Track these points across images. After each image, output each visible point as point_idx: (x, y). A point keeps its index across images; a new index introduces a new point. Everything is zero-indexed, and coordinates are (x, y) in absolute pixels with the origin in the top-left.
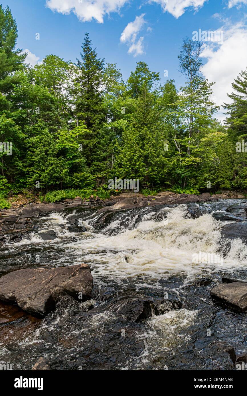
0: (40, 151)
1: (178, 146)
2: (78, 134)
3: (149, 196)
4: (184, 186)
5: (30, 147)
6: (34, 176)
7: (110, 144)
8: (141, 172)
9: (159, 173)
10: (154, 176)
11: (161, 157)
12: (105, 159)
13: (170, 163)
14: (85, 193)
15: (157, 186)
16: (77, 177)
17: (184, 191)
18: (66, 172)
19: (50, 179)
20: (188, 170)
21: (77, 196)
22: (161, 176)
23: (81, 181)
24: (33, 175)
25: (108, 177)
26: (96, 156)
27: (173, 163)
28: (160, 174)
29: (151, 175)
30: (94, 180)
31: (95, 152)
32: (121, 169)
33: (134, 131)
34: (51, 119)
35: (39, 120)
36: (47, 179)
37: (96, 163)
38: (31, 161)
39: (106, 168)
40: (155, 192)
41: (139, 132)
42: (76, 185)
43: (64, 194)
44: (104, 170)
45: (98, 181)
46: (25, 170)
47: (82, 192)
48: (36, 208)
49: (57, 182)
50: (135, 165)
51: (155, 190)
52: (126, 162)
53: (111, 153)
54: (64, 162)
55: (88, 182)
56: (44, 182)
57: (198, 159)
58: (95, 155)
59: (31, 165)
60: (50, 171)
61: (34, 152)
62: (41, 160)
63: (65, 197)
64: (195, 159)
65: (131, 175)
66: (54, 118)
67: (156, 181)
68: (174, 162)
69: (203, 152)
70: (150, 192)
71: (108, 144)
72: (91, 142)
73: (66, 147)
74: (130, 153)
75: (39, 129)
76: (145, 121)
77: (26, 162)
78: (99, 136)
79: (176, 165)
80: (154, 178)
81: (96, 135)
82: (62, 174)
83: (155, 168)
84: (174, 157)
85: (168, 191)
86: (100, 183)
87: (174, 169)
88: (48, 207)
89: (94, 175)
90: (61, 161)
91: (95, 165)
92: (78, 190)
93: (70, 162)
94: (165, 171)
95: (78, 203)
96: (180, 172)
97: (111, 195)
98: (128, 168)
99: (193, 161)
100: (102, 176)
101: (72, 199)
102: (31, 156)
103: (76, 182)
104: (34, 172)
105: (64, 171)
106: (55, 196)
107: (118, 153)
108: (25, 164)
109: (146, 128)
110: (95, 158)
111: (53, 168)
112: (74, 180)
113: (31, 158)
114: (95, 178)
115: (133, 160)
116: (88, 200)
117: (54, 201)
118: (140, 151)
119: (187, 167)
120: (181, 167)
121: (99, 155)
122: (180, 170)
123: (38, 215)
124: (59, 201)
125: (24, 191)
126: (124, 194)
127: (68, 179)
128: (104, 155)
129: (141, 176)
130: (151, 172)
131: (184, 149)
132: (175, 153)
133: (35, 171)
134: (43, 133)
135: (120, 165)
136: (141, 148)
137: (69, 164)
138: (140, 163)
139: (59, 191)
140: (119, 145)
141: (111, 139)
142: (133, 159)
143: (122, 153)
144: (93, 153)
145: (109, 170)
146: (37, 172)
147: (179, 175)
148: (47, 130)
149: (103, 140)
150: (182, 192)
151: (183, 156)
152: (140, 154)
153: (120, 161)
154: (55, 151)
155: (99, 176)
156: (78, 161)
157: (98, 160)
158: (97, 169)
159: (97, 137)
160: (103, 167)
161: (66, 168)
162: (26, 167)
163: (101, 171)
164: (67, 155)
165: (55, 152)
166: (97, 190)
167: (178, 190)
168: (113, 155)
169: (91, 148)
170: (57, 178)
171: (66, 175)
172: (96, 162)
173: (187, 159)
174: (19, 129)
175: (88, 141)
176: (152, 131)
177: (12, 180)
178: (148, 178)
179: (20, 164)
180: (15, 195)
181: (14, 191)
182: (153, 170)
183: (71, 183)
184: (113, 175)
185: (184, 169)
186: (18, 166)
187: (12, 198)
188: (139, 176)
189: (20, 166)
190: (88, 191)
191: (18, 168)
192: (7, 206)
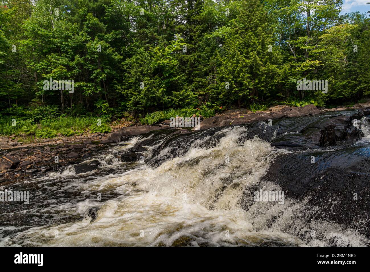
0: (135, 72)
1: (293, 49)
2: (174, 49)
3: (258, 111)
4: (303, 97)
5: (127, 68)
6: (132, 98)
7: (211, 56)
8: (246, 84)
9: (267, 84)
10: (263, 88)
11: (268, 65)
12: (206, 74)
13: (280, 71)
14: (186, 112)
15: (267, 100)
17: (301, 103)
18: (162, 91)
19: (148, 100)
22: (270, 87)
23: (181, 100)
24: (132, 97)
25: (210, 93)
26: (197, 72)
27: (283, 70)
28: (270, 85)
29: (260, 87)
30: (196, 97)
31: (196, 67)
32: (223, 83)
33: (237, 38)
34: (147, 36)
35: (134, 39)
36: (144, 101)
37: (197, 79)
38: (129, 83)
39: (209, 84)
40: (264, 107)
41: (243, 38)
42: (177, 105)
43: (163, 115)
44: (206, 87)
45: (200, 98)
46: (124, 93)
47: (183, 112)
48: (127, 132)
49: (154, 103)
50: (238, 77)
51: (264, 104)
52: (228, 75)
53: (212, 67)
54: (160, 81)
55: (189, 100)
56: (141, 104)
57: (317, 63)
58: (197, 70)
59: (129, 88)
60: (145, 92)
61: (130, 73)
62: (137, 81)
63: (163, 118)
64: (312, 62)
65: (235, 90)
66: (149, 35)
67: (266, 94)
68: (285, 70)
69: (324, 53)
70: (260, 107)
71: (209, 57)
72: (192, 57)
73: (161, 64)
74: (232, 64)
75: (135, 49)
76: (250, 24)
77: (124, 85)
78: (200, 49)
79: (289, 73)
80: (263, 90)
81: (196, 48)
82: (159, 94)
83: (263, 79)
84: (287, 63)
85: (282, 104)
86: (204, 101)
87: (286, 78)
88: (139, 131)
89: (195, 93)
90: (157, 81)
91: (196, 81)
92: (179, 110)
93: (167, 81)
94: (276, 81)
97: (216, 113)
99: (311, 66)
100: (204, 93)
102: (129, 77)
103: (176, 101)
104: (133, 94)
105: (160, 90)
106: (153, 117)
107: (220, 65)
108: (123, 87)
109: (251, 33)
110: (196, 73)
111: (148, 88)
112: (174, 100)
113: (129, 80)
114: (196, 95)
115: (236, 72)
117: (152, 123)
118: (244, 60)
120: (295, 74)
121: (200, 70)
122: (295, 78)
123: (119, 140)
124: (158, 123)
125: (126, 114)
126: (230, 111)
127: (166, 98)
128: (205, 69)
129: (246, 89)
130: (258, 84)
131: (299, 51)
132: (288, 58)
133: (133, 93)
134: (139, 52)
135: (222, 79)
136: (245, 57)
137: (166, 83)
138: (244, 75)
139: (157, 113)
140: (221, 56)
141: (213, 51)
143: (223, 65)
144: (195, 69)
145: (212, 85)
146: (135, 93)
148: (142, 49)
149: (204, 52)
150: (298, 105)
151: (299, 60)
152: (244, 64)
153: (221, 75)
154: (150, 70)
155: (201, 93)
156: (174, 79)
157: (199, 76)
158: (199, 85)
159: (198, 50)
160: (205, 83)
161: (162, 88)
162: (124, 89)
163: (204, 88)
164: (164, 73)
165: (149, 71)
166: (201, 108)
167: (293, 103)
168: (215, 68)
169: (192, 64)
170: (154, 99)
171: (163, 95)
172: (197, 78)
173: (303, 64)
174: (113, 52)
175: (189, 56)
176: (257, 35)
177: (114, 104)
178: (256, 91)
179: (119, 88)
180: (118, 119)
181: (117, 115)
182: (260, 82)
183: (169, 102)
184: (215, 91)
185: (300, 77)
186: (117, 89)
187: (115, 122)
188: (243, 90)
189: (119, 90)
190: (189, 110)
191: (117, 91)
192: (107, 130)
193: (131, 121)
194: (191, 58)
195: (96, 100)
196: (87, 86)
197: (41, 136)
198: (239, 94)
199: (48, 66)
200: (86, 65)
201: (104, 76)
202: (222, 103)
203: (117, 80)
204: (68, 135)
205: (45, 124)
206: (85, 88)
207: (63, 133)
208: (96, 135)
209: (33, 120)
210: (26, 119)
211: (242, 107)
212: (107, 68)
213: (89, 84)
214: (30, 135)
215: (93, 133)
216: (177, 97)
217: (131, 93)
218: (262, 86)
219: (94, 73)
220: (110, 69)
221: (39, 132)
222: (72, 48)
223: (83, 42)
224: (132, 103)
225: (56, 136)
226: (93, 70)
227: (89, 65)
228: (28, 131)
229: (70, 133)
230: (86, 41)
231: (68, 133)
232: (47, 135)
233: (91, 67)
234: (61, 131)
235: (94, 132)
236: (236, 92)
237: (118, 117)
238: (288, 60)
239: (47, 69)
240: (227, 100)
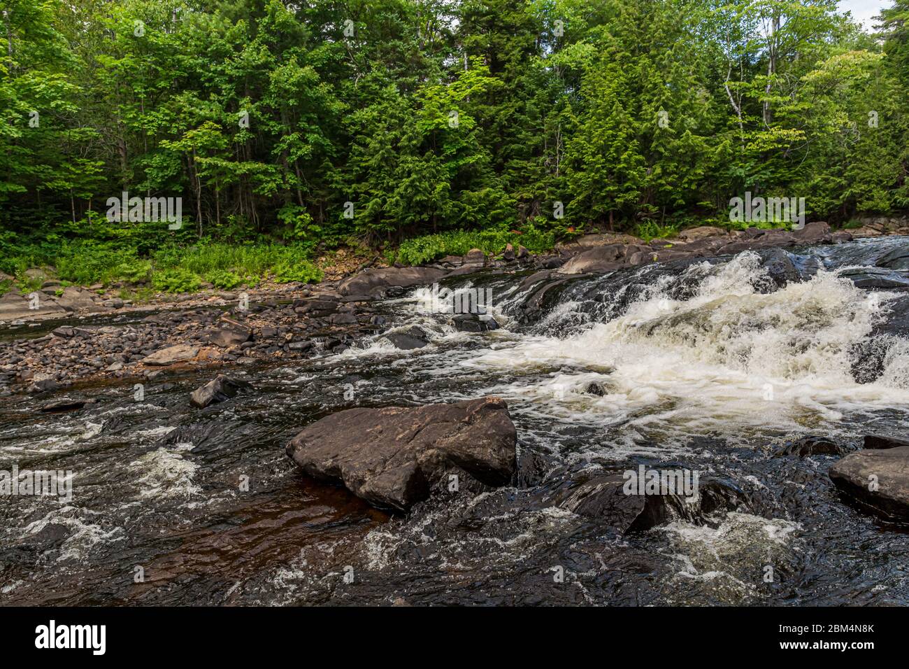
0: (381, 142)
1: (735, 100)
2: (469, 90)
3: (655, 240)
5: (357, 133)
6: (370, 204)
7: (549, 111)
8: (633, 178)
9: (681, 178)
10: (670, 188)
11: (688, 135)
12: (537, 151)
13: (713, 149)
14: (491, 239)
15: (676, 214)
16: (470, 202)
18: (444, 189)
19: (408, 208)
20: (763, 165)
21: (472, 248)
22: (686, 186)
23: (480, 210)
24: (367, 201)
25: (547, 197)
26: (514, 146)
27: (720, 148)
28: (686, 180)
29: (662, 185)
30: (511, 205)
31: (510, 135)
32: (580, 174)
33: (612, 70)
34: (402, 59)
36: (399, 210)
37: (515, 163)
38: (361, 168)
39: (543, 174)
40: (670, 229)
41: (626, 71)
42: (470, 221)
43: (442, 245)
44: (536, 180)
45: (522, 208)
46: (349, 191)
47: (485, 238)
48: (379, 278)
49: (423, 217)
50: (617, 160)
51: (670, 224)
52: (594, 155)
53: (553, 136)
54: (438, 165)
55: (499, 211)
56: (392, 217)
57: (794, 134)
58: (514, 143)
59: (361, 178)
60: (406, 190)
61: (366, 146)
62: (384, 164)
63: (443, 250)
64: (785, 132)
65: (608, 189)
66: (408, 55)
67: (675, 200)
68: (724, 146)
69: (809, 113)
70: (659, 229)
71: (544, 113)
72: (501, 110)
73: (441, 127)
74: (603, 131)
75: (375, 87)
76: (643, 41)
77: (350, 171)
78: (521, 93)
79: (730, 155)
80: (670, 193)
81: (513, 91)
82: (435, 195)
83: (672, 166)
84: (724, 131)
85: (708, 224)
86: (528, 213)
87: (723, 165)
88: (405, 277)
89: (512, 195)
90: (432, 163)
91: (514, 169)
92: (474, 233)
93: (452, 164)
94: (699, 171)
95: (475, 265)
96: (741, 172)
97: (555, 243)
98: (598, 170)
99: (780, 141)
100: (532, 196)
101: (461, 255)
102: (361, 154)
103: (469, 214)
104: (370, 195)
105: (439, 187)
106: (421, 249)
107: (571, 132)
108: (347, 176)
109: (647, 61)
110: (512, 150)
111: (413, 181)
112: (464, 209)
113: (361, 161)
114: (514, 201)
115: (612, 150)
116: (500, 257)
117: (420, 261)
118: (629, 123)
119: (763, 157)
120: (745, 159)
121: (523, 141)
122: (741, 167)
123: (383, 294)
124: (432, 262)
125: (351, 240)
126: (590, 237)
127: (449, 207)
128: (536, 140)
129: (632, 189)
130: (660, 178)
131: (753, 107)
132: (726, 120)
133: (372, 191)
134: (385, 96)
135: (578, 165)
136: (632, 115)
137: (451, 170)
138: (630, 156)
139: (429, 238)
140: (574, 111)
141: (552, 97)
142: (611, 146)
143: (582, 132)
144: (508, 139)
145: (549, 179)
146: (376, 193)
148: (393, 89)
149: (533, 101)
150: (746, 225)
151: (749, 127)
152: (631, 130)
153: (576, 155)
154: (416, 138)
155: (525, 195)
156: (471, 160)
157: (520, 155)
158: (520, 177)
159: (516, 94)
160: (534, 172)
161: (442, 181)
162: (349, 182)
163: (530, 183)
164: (445, 147)
165: (414, 142)
166: (522, 231)
168: (560, 139)
169: (502, 127)
170: (423, 206)
171: (443, 197)
172: (516, 161)
173: (763, 136)
174: (329, 92)
175: (493, 109)
176: (661, 67)
177: (321, 216)
178: (653, 194)
179: (338, 178)
180: (332, 252)
181: (328, 242)
182: (665, 173)
183: (456, 215)
184: (558, 191)
185: (752, 164)
186: (332, 182)
187: (324, 259)
188: (628, 190)
189: (337, 182)
190: (499, 235)
191: (334, 186)
192: (314, 277)
193: (361, 257)
194: (503, 112)
195: (281, 205)
196: (265, 173)
197: (167, 287)
198: (617, 200)
199: (172, 121)
200: (263, 123)
201: (307, 149)
202: (572, 220)
203: (332, 159)
204: (229, 285)
205: (167, 258)
206: (261, 177)
207: (218, 282)
208: (293, 287)
209: (135, 250)
210: (119, 247)
211: (617, 230)
212: (313, 132)
213: (271, 168)
214: (136, 284)
215: (281, 282)
217: (366, 193)
218: (670, 184)
219: (284, 141)
220: (319, 134)
221: (160, 277)
222: (231, 80)
223: (258, 67)
224: (369, 216)
225: (200, 288)
226: (280, 134)
227: (272, 123)
228: (133, 275)
229: (234, 282)
230: (266, 65)
231: (229, 281)
232: (181, 285)
233: (275, 127)
234: (209, 276)
235: (286, 279)
236: (611, 196)
237: (329, 248)
238: (725, 125)
239: (169, 128)
240: (584, 212)
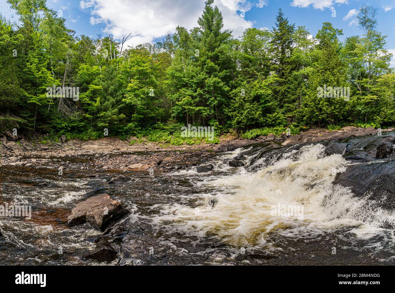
0: (239, 99)
1: (359, 86)
2: (269, 82)
3: (333, 130)
4: (366, 120)
5: (234, 96)
6: (236, 119)
7: (298, 88)
8: (324, 110)
9: (341, 110)
10: (337, 113)
12: (294, 101)
13: (350, 101)
14: (277, 130)
15: (341, 122)
17: (365, 125)
18: (259, 114)
19: (248, 120)
20: (367, 107)
21: (270, 133)
22: (343, 113)
23: (273, 121)
24: (236, 117)
25: (297, 116)
26: (287, 99)
27: (352, 101)
28: (342, 111)
29: (335, 112)
30: (285, 119)
31: (286, 96)
32: (307, 109)
33: (318, 75)
34: (249, 73)
35: (239, 75)
36: (245, 121)
37: (286, 105)
38: (234, 107)
39: (296, 109)
40: (338, 127)
41: (323, 76)
42: (270, 124)
43: (259, 132)
44: (293, 110)
45: (289, 119)
46: (230, 114)
47: (275, 130)
50: (319, 104)
51: (338, 125)
52: (311, 102)
53: (299, 96)
54: (258, 106)
55: (280, 121)
56: (243, 123)
57: (375, 97)
58: (286, 98)
59: (234, 111)
60: (246, 114)
61: (235, 100)
62: (240, 106)
63: (259, 134)
64: (372, 96)
65: (316, 113)
66: (251, 72)
67: (340, 117)
68: (354, 100)
69: (379, 91)
70: (335, 127)
71: (296, 89)
73: (259, 93)
75: (239, 82)
77: (231, 108)
78: (289, 83)
79: (356, 103)
80: (338, 115)
81: (287, 82)
82: (256, 116)
83: (337, 106)
85: (351, 125)
86: (291, 121)
87: (354, 106)
89: (285, 115)
90: (255, 106)
91: (286, 106)
92: (271, 128)
93: (263, 106)
94: (347, 108)
95: (270, 139)
96: (360, 109)
97: (301, 131)
98: (312, 108)
99: (372, 99)
100: (292, 116)
101: (266, 136)
102: (234, 103)
103: (269, 122)
104: (237, 116)
105: (258, 113)
106: (252, 133)
107: (305, 95)
108: (230, 110)
109: (329, 73)
111: (248, 111)
112: (268, 120)
113: (234, 105)
114: (285, 117)
115: (317, 101)
116: (280, 136)
117: (251, 137)
119: (367, 104)
120: (361, 104)
121: (289, 98)
122: (360, 107)
123: (226, 150)
124: (255, 138)
125: (231, 130)
126: (312, 129)
127: (262, 119)
128: (293, 97)
129: (325, 114)
130: (334, 110)
131: (363, 88)
132: (356, 92)
133: (237, 114)
134: (242, 85)
135: (306, 105)
137: (263, 108)
138: (323, 103)
139: (255, 130)
140: (306, 88)
141: (299, 84)
142: (317, 99)
143: (307, 94)
145: (298, 110)
147: (360, 111)
148: (245, 82)
149: (292, 85)
150: (363, 126)
151: (363, 94)
153: (306, 102)
154: (251, 97)
155: (289, 115)
156: (269, 104)
157: (288, 102)
158: (288, 109)
160: (293, 108)
161: (259, 111)
162: (231, 112)
163: (291, 111)
164: (261, 100)
167: (359, 125)
168: (301, 97)
169: (282, 93)
170: (253, 119)
171: (260, 117)
173: (366, 97)
174: (224, 85)
175: (280, 87)
176: (334, 75)
177: (223, 123)
178: (332, 115)
179: (227, 111)
180: (225, 134)
181: (224, 131)
182: (335, 108)
183: (264, 122)
184: (300, 114)
185: (364, 106)
186: (225, 112)
187: (223, 136)
188: (323, 114)
189: (226, 112)
190: (280, 129)
191: (225, 113)
192: (217, 142)
193: (234, 136)
194: (282, 89)
195: (210, 120)
196: (204, 110)
197: (174, 144)
198: (319, 117)
199: (180, 96)
200: (204, 95)
201: (216, 102)
202: (305, 124)
203: (225, 105)
204: (190, 144)
205: (176, 135)
206: (203, 111)
207: (187, 143)
208: (209, 145)
209: (169, 133)
210: (165, 132)
211: (321, 127)
212: (218, 97)
213: (206, 108)
214: (167, 142)
215: (207, 143)
216: (270, 118)
217: (235, 115)
218: (337, 112)
219: (210, 100)
220: (221, 97)
221: (172, 141)
222: (196, 83)
223: (203, 79)
224: (236, 122)
225: (183, 144)
226: (209, 98)
227: (206, 95)
228: (166, 140)
229: (192, 143)
230: (205, 78)
231: (190, 143)
232: (177, 143)
233: (207, 96)
234: (186, 141)
235: (208, 143)
236: (317, 116)
237: (225, 132)
238: (355, 94)
239: (179, 99)
240: (310, 121)
